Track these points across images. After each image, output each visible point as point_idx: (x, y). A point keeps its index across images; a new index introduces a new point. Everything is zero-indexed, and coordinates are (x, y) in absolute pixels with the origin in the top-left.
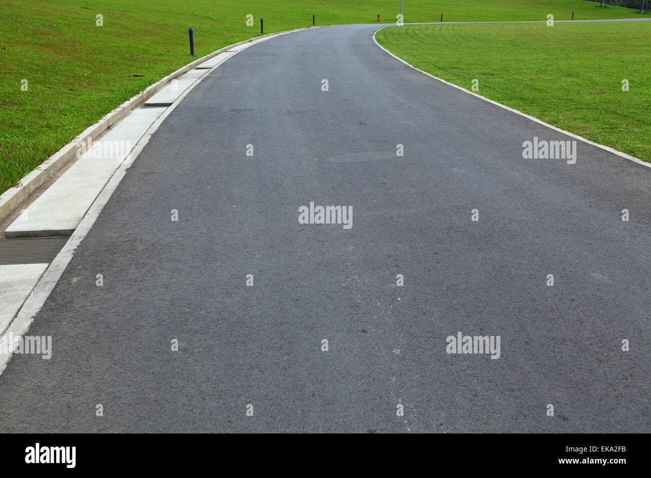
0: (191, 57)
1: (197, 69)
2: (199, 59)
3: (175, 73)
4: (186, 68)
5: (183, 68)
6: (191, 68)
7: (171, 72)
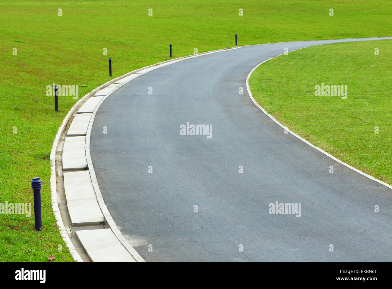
0: (110, 77)
1: (114, 83)
2: (116, 79)
3: (103, 85)
4: (108, 83)
5: (106, 83)
6: (111, 83)
7: (101, 85)
